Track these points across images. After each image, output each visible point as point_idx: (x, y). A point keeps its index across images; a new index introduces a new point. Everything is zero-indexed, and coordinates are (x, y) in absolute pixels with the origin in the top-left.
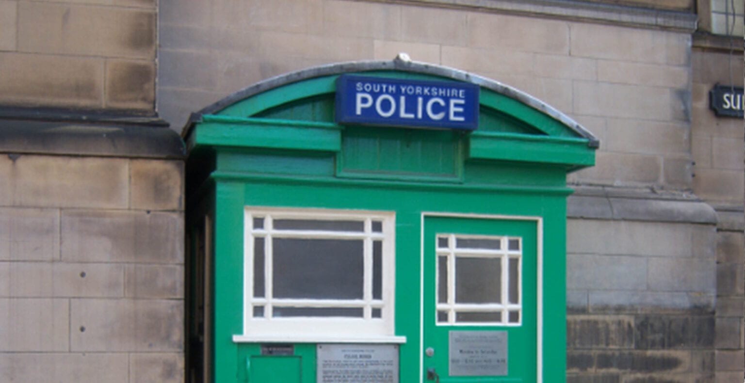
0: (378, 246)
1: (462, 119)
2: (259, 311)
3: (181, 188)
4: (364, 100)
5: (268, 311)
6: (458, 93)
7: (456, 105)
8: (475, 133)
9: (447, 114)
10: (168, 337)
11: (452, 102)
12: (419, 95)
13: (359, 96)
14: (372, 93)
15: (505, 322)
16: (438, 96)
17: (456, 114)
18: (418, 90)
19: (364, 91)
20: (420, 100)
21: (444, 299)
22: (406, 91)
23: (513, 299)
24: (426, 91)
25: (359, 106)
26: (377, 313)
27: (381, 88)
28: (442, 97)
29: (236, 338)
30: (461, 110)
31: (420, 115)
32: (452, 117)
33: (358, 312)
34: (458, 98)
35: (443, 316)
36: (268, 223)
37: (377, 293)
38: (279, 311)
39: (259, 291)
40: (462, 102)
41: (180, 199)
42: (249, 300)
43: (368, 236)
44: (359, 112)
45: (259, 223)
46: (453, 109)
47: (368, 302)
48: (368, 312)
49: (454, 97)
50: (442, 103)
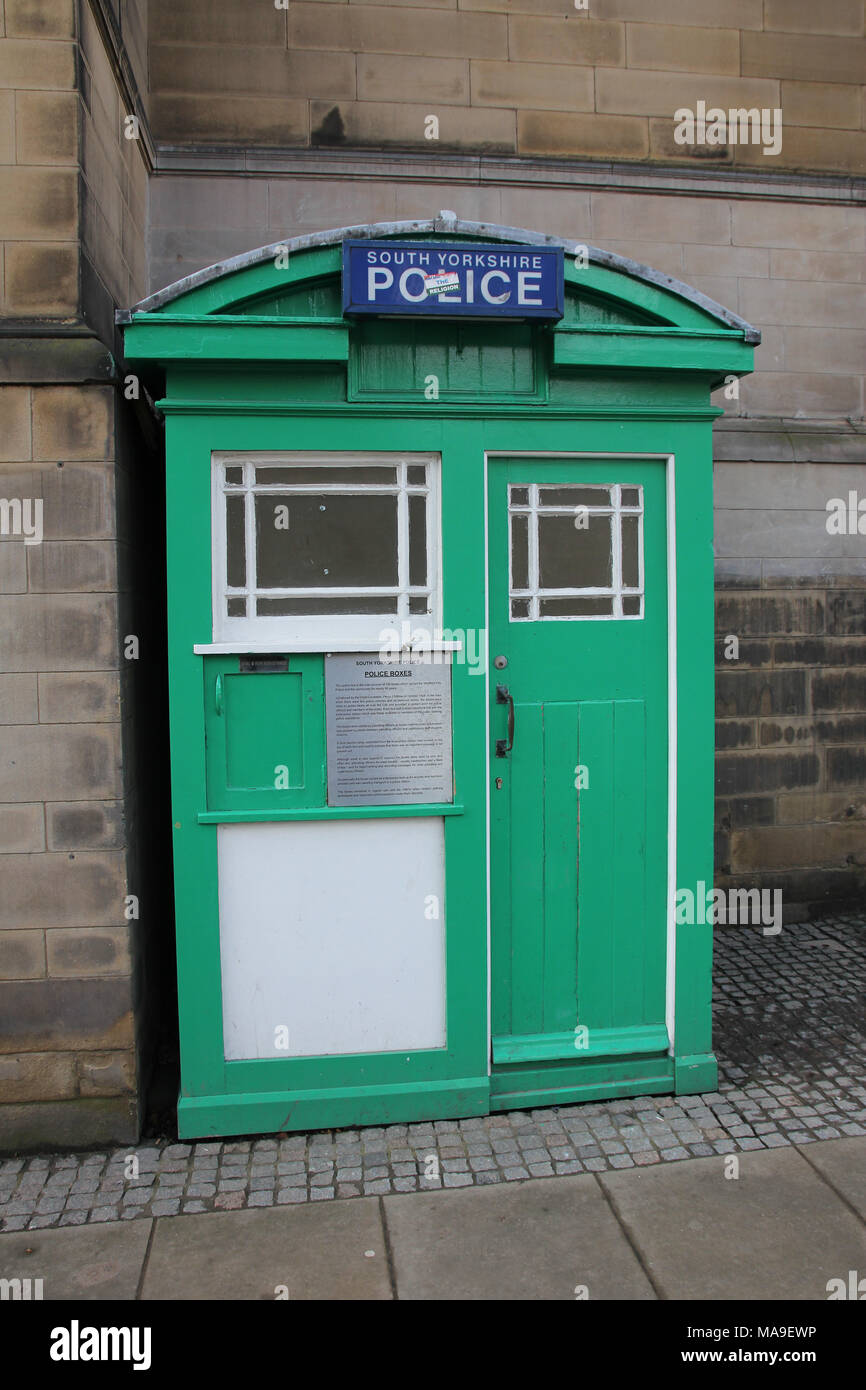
0: (417, 505)
1: (538, 302)
2: (237, 608)
3: (109, 426)
4: (380, 278)
5: (251, 606)
6: (531, 263)
7: (528, 281)
8: (560, 325)
9: (514, 296)
10: (95, 647)
11: (522, 276)
12: (468, 267)
13: (372, 272)
14: (391, 266)
15: (618, 614)
16: (498, 268)
17: (529, 295)
18: (467, 259)
19: (379, 264)
20: (470, 274)
21: (521, 581)
22: (446, 260)
23: (630, 578)
24: (479, 260)
25: (373, 287)
26: (418, 605)
27: (407, 258)
28: (504, 269)
29: (200, 649)
30: (536, 288)
31: (470, 299)
32: (522, 300)
33: (388, 605)
34: (531, 270)
35: (521, 607)
36: (249, 476)
37: (418, 575)
38: (266, 607)
39: (236, 577)
40: (538, 275)
41: (108, 441)
42: (221, 590)
43: (403, 489)
44: (372, 297)
45: (234, 476)
46: (522, 288)
47: (403, 589)
48: (403, 605)
49: (525, 269)
50: (506, 278)
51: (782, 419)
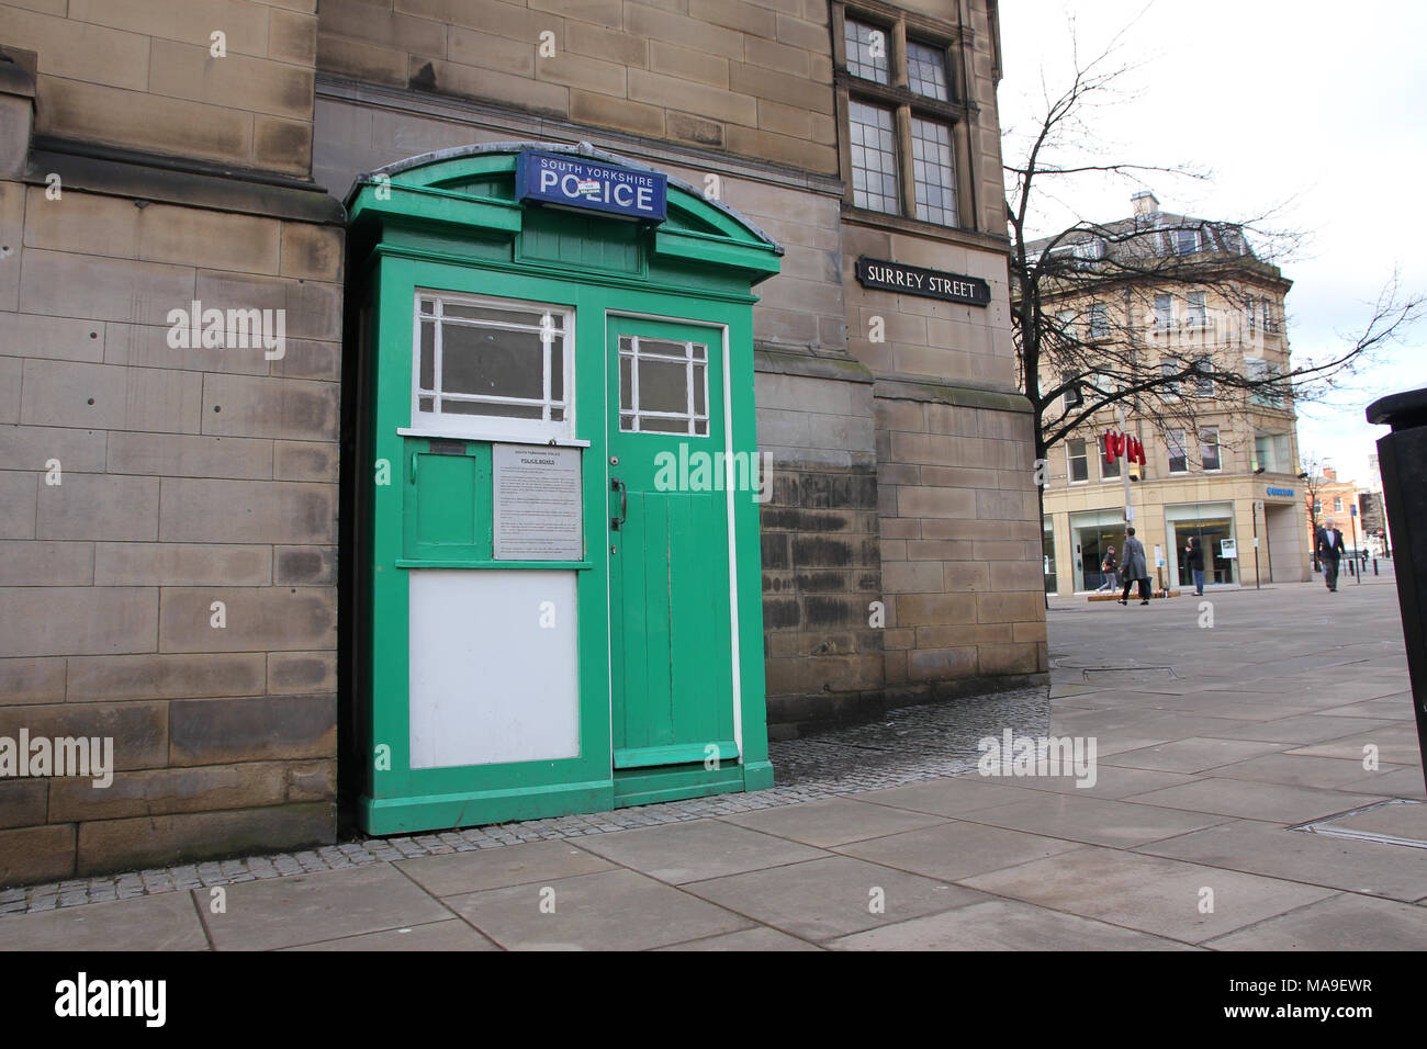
0: (558, 344)
1: (650, 209)
2: (427, 405)
3: (340, 256)
4: (549, 178)
5: (438, 405)
6: (646, 182)
7: (644, 194)
8: (661, 227)
9: (635, 202)
10: (321, 424)
11: (640, 190)
12: (606, 179)
13: (544, 173)
14: (556, 171)
15: (692, 432)
16: (625, 182)
17: (644, 203)
18: (605, 174)
19: (548, 169)
20: (607, 183)
21: (627, 404)
22: (592, 173)
23: (700, 409)
24: (613, 175)
25: (544, 183)
26: (557, 414)
27: (567, 167)
28: (629, 184)
29: (402, 431)
30: (649, 199)
31: (607, 200)
32: (640, 206)
33: (536, 413)
34: (647, 187)
35: (627, 422)
36: (438, 309)
37: (557, 393)
38: (449, 407)
39: (427, 382)
40: (651, 191)
41: (339, 269)
42: (417, 392)
43: (547, 332)
44: (543, 190)
45: (427, 307)
46: (640, 198)
47: (547, 402)
48: (547, 413)
49: (642, 186)
50: (630, 191)
51: (762, 341)
